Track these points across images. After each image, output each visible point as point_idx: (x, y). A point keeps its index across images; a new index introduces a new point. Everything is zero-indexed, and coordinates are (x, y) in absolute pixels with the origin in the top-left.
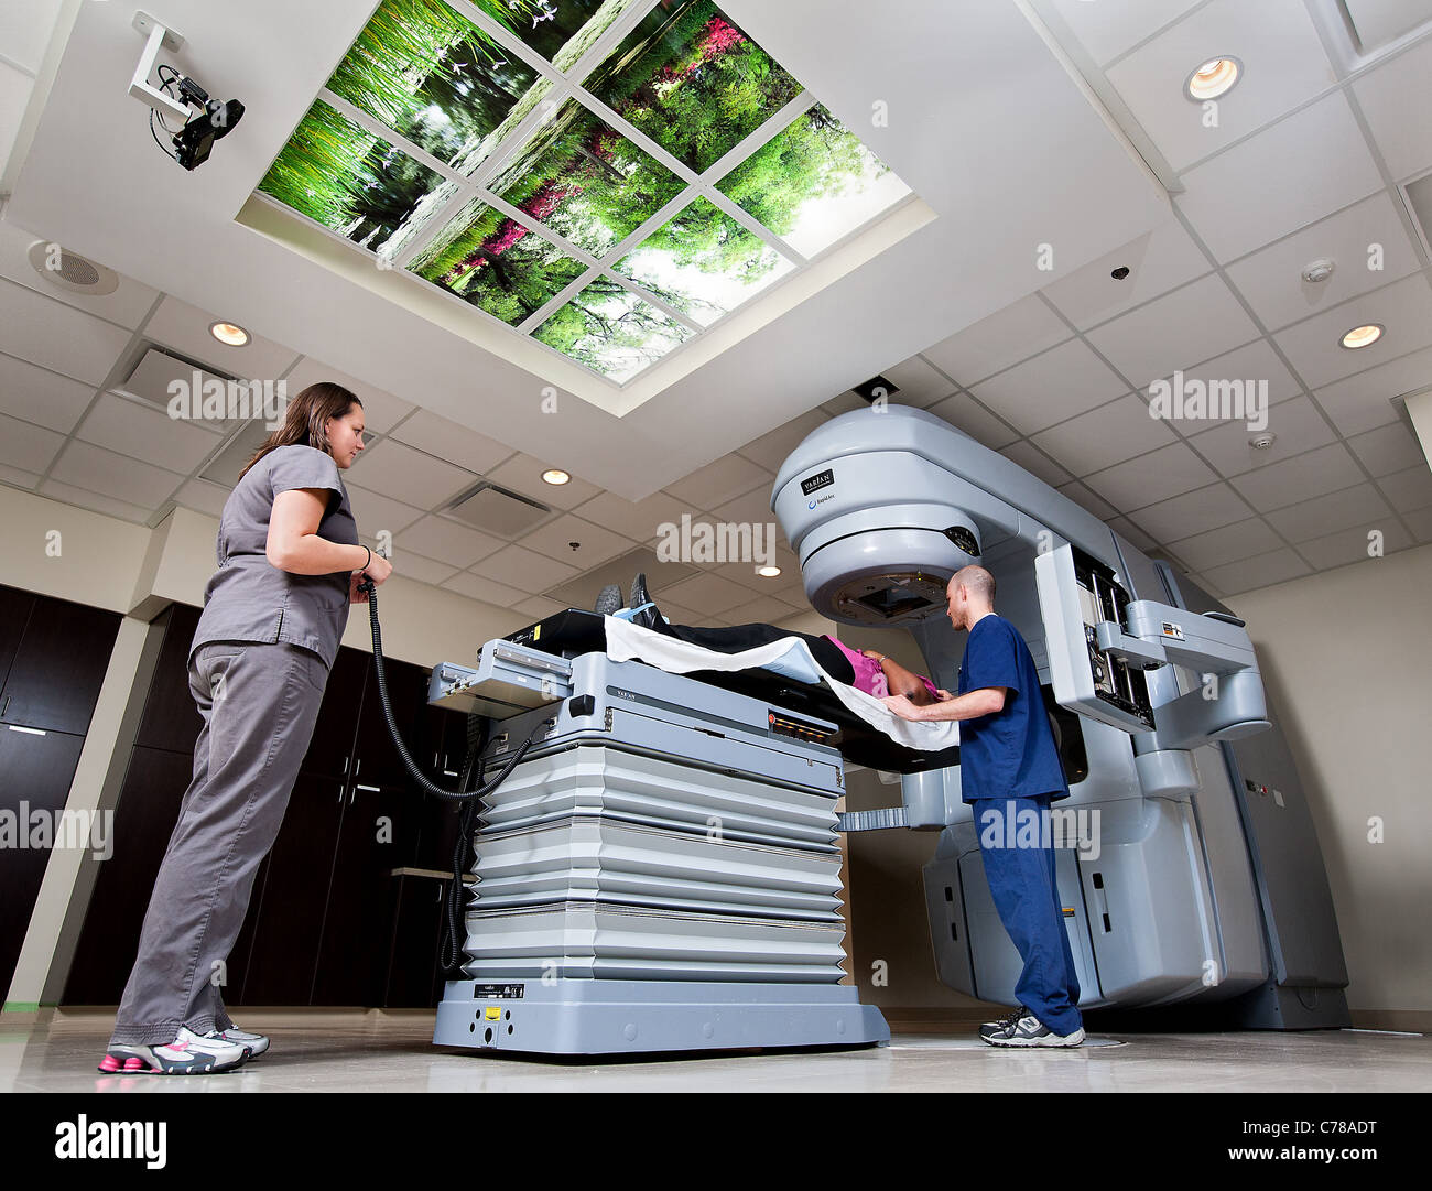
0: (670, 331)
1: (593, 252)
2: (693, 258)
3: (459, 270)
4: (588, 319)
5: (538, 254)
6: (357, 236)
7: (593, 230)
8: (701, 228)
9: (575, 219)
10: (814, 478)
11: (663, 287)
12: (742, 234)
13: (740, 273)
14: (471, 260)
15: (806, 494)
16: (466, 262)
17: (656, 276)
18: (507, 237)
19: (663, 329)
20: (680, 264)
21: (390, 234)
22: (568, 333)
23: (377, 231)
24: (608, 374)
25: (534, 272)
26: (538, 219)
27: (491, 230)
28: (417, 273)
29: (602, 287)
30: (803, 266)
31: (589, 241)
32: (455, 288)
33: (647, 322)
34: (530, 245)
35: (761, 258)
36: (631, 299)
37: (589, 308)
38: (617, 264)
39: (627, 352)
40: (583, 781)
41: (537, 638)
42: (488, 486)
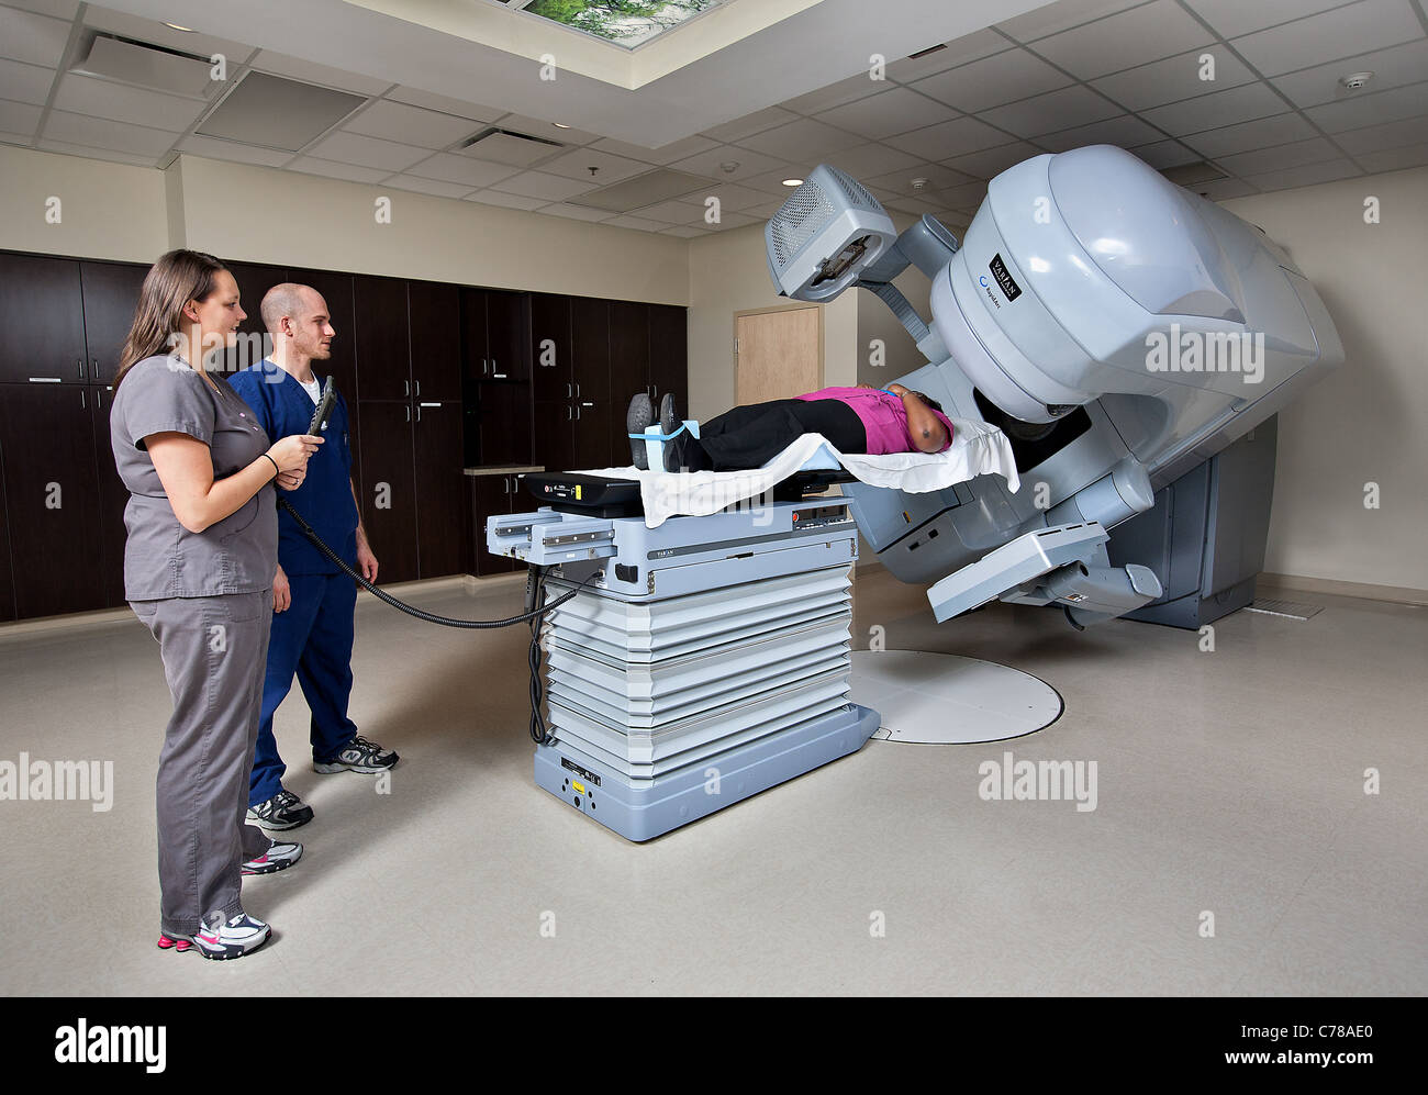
0: (686, 1)
22: (567, 6)
24: (617, 40)
39: (634, 21)
40: (633, 634)
41: (579, 497)
42: (497, 130)
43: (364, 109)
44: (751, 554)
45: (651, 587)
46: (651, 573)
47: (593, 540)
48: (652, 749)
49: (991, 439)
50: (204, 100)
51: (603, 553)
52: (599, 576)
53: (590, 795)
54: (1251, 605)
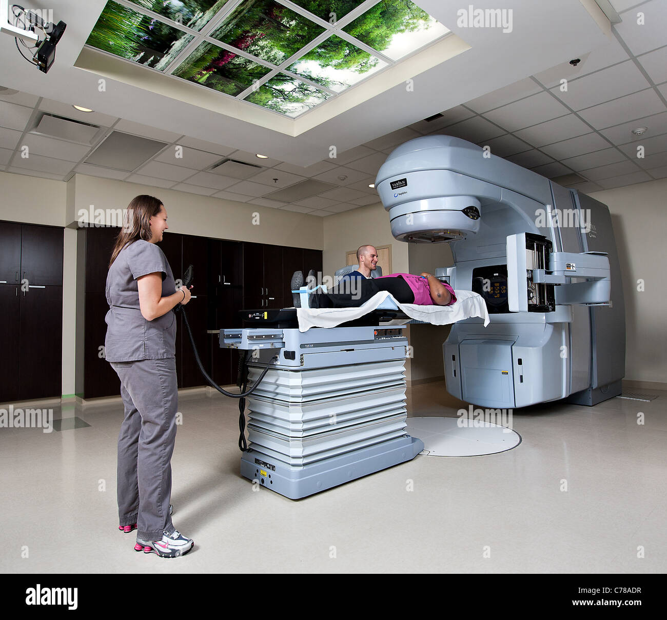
0: (320, 95)
1: (274, 63)
2: (330, 63)
3: (201, 74)
4: (274, 92)
5: (243, 65)
6: (142, 61)
7: (273, 53)
8: (334, 49)
9: (262, 48)
10: (397, 182)
11: (314, 76)
12: (359, 51)
13: (357, 69)
14: (207, 69)
15: (393, 189)
16: (204, 70)
17: (310, 72)
18: (225, 58)
19: (314, 94)
20: (323, 66)
21: (160, 60)
22: (264, 98)
23: (152, 58)
24: (287, 114)
25: (242, 73)
26: (241, 49)
27: (216, 55)
28: (177, 76)
29: (280, 78)
30: (392, 64)
31: (272, 58)
32: (200, 81)
33: (306, 92)
34: (237, 61)
35: (368, 62)
36: (297, 83)
37: (274, 87)
38: (288, 67)
39: (295, 105)
40: (293, 387)
41: (266, 318)
42: (229, 160)
43: (166, 149)
44: (353, 350)
45: (302, 362)
46: (302, 355)
47: (273, 339)
48: (302, 449)
49: (475, 300)
50: (90, 145)
51: (278, 346)
52: (276, 359)
53: (270, 476)
54: (620, 395)
